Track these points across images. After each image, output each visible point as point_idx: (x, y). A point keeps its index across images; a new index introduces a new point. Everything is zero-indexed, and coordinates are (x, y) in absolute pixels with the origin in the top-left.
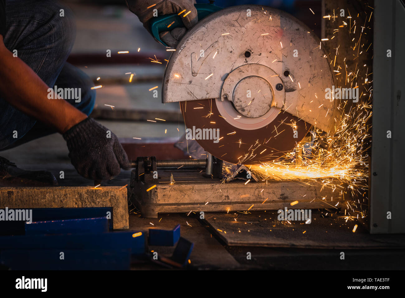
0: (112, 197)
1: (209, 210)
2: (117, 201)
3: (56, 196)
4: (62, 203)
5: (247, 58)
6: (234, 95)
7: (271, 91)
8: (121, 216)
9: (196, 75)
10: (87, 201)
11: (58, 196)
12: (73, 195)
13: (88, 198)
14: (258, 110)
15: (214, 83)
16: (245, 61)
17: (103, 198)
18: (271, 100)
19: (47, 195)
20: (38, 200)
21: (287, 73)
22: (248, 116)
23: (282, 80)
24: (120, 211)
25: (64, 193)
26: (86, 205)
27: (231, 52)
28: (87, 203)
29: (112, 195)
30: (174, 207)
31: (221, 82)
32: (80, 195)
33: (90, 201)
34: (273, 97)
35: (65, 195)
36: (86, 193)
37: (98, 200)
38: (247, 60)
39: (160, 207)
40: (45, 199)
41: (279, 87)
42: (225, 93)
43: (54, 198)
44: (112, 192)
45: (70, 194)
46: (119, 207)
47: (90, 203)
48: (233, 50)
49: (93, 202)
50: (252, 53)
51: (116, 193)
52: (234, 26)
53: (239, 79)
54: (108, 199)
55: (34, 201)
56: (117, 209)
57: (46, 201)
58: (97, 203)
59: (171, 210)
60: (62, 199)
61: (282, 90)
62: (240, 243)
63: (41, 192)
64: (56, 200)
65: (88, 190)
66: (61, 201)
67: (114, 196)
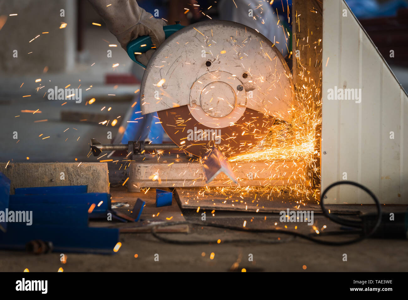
0: (94, 171)
1: (187, 186)
2: (98, 174)
3: (47, 170)
4: (52, 176)
5: (208, 67)
6: (201, 100)
7: (233, 93)
8: (102, 187)
9: (166, 87)
10: (73, 174)
11: (49, 170)
12: (61, 169)
13: (73, 172)
14: (223, 110)
15: (183, 93)
16: (207, 70)
17: (87, 172)
18: (234, 100)
19: (40, 169)
20: (32, 173)
21: (245, 76)
22: (216, 117)
23: (241, 82)
24: (101, 183)
25: (53, 168)
26: (72, 177)
27: (194, 64)
28: (73, 176)
29: (94, 169)
30: (155, 183)
31: (188, 91)
32: (67, 169)
33: (75, 174)
34: (235, 98)
35: (54, 169)
36: (72, 167)
37: (82, 174)
38: (209, 69)
39: (142, 182)
40: (38, 172)
41: (240, 89)
42: (193, 99)
43: (45, 172)
44: (94, 167)
45: (58, 168)
46: (99, 180)
47: (76, 176)
48: (195, 62)
49: (79, 176)
50: (213, 62)
51: (97, 168)
52: (193, 42)
53: (204, 86)
54: (90, 173)
55: (28, 174)
56: (99, 181)
57: (39, 174)
58: (81, 176)
59: (152, 186)
60: (52, 172)
61: (243, 91)
62: (192, 207)
63: (35, 167)
64: (47, 173)
65: (73, 165)
66: (51, 174)
67: (95, 170)
